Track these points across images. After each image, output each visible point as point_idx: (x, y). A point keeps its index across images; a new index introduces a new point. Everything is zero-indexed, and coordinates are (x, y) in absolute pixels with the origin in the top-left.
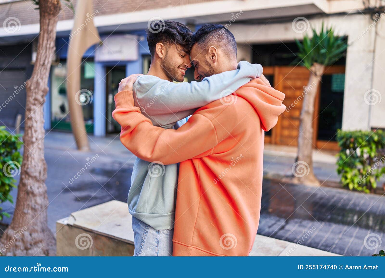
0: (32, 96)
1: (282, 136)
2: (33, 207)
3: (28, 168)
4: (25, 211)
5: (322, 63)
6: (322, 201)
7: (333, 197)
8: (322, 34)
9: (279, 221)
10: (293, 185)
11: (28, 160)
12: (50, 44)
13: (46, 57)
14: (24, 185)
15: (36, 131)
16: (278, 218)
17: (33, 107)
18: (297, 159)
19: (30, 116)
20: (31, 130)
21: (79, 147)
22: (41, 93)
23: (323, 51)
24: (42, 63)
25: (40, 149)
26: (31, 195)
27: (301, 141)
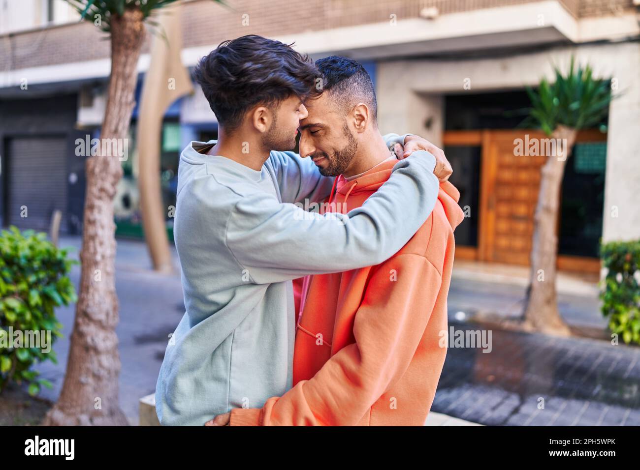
0: (96, 184)
1: (496, 248)
2: (96, 372)
3: (88, 306)
4: (83, 379)
5: (571, 125)
6: (579, 364)
7: (597, 355)
8: (571, 76)
9: (507, 398)
10: (523, 334)
11: (87, 292)
12: (127, 97)
13: (120, 120)
14: (81, 335)
15: (101, 244)
16: (505, 393)
17: (97, 203)
18: (530, 290)
19: (92, 218)
20: (94, 243)
21: (155, 265)
22: (110, 179)
23: (575, 106)
24: (113, 127)
25: (108, 274)
26: (92, 353)
27: (536, 257)
